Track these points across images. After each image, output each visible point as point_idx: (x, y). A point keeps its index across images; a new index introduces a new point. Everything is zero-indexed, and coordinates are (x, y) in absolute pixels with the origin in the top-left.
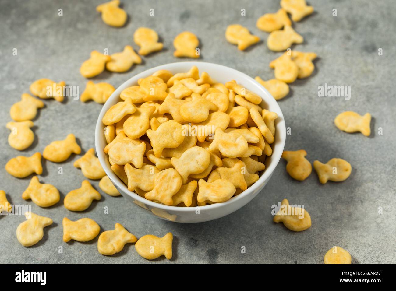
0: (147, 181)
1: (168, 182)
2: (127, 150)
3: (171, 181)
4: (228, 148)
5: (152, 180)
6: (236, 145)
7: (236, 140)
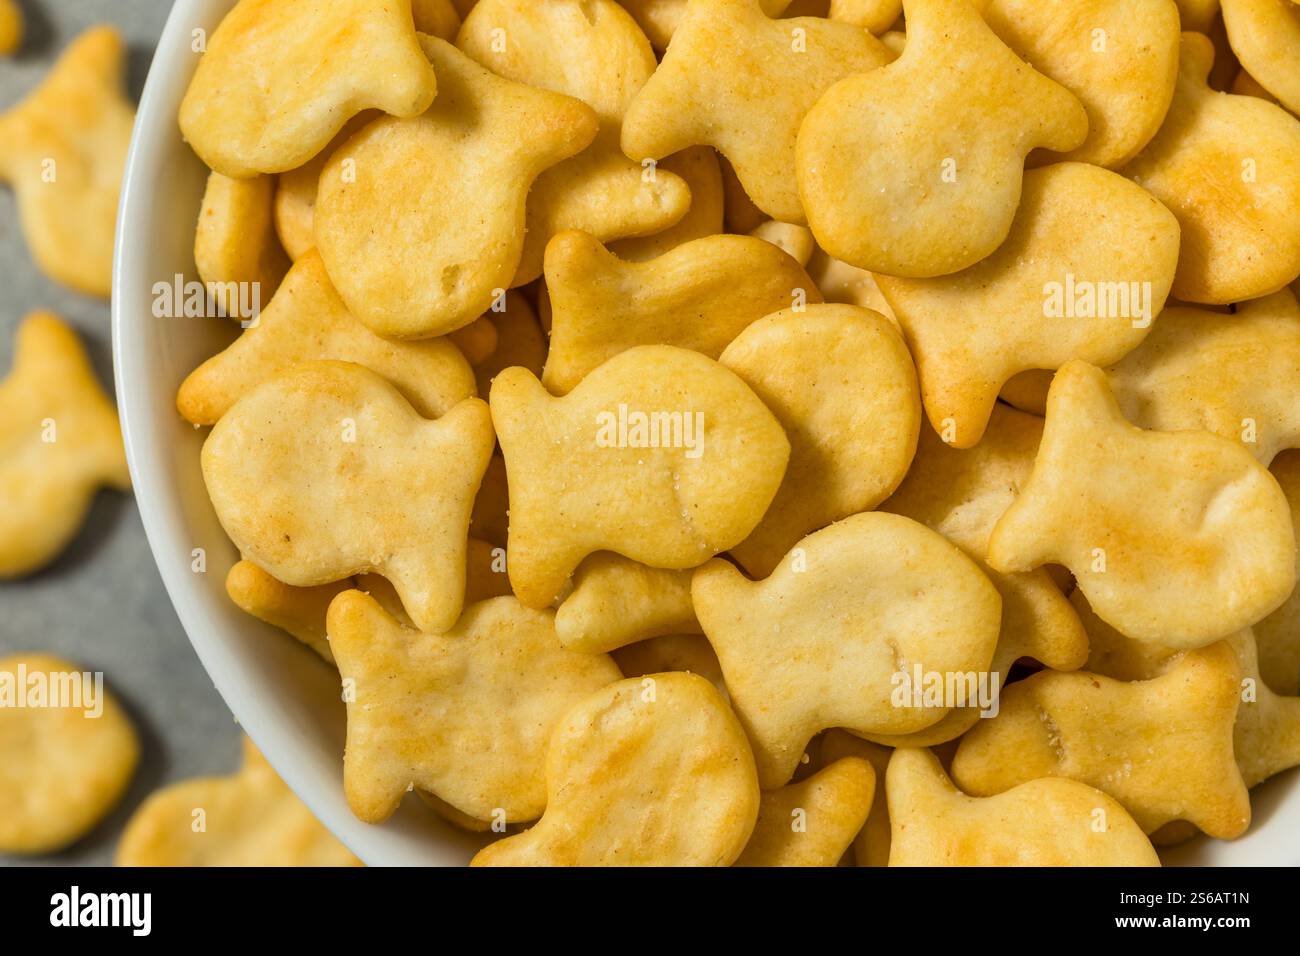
0: (496, 745)
1: (657, 794)
2: (352, 465)
3: (673, 795)
4: (1142, 577)
5: (529, 733)
6: (1207, 559)
7: (1204, 506)
